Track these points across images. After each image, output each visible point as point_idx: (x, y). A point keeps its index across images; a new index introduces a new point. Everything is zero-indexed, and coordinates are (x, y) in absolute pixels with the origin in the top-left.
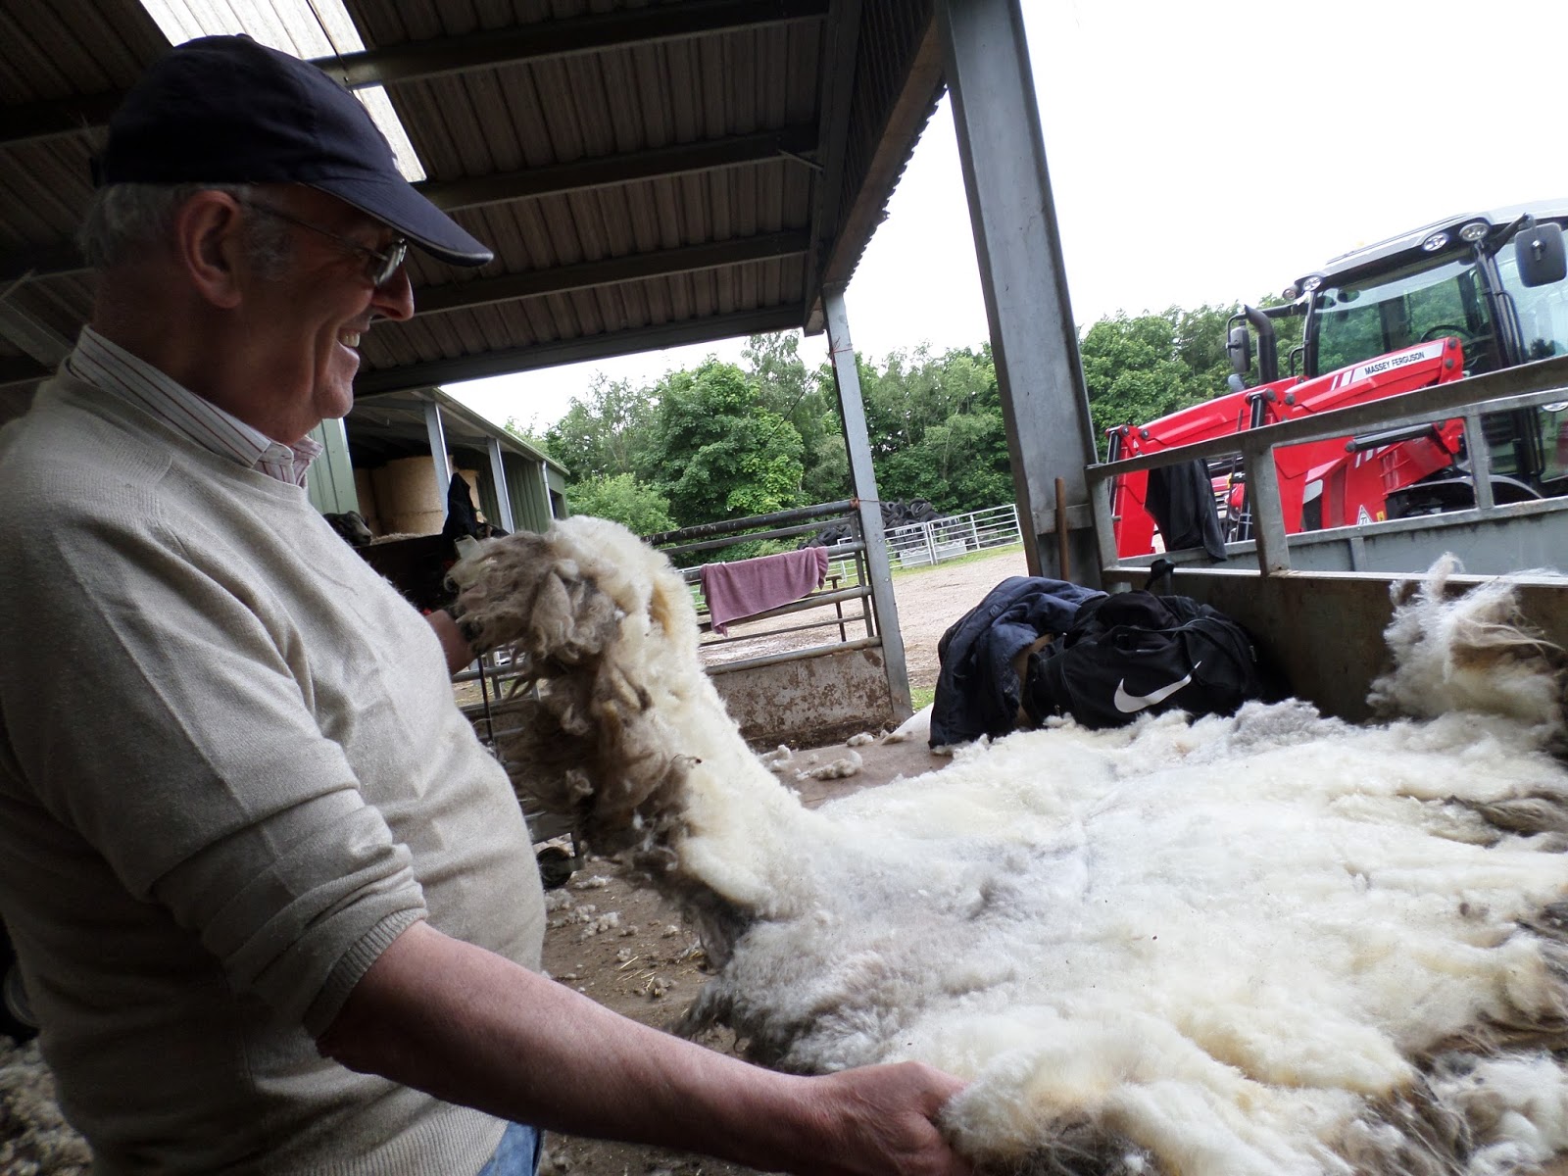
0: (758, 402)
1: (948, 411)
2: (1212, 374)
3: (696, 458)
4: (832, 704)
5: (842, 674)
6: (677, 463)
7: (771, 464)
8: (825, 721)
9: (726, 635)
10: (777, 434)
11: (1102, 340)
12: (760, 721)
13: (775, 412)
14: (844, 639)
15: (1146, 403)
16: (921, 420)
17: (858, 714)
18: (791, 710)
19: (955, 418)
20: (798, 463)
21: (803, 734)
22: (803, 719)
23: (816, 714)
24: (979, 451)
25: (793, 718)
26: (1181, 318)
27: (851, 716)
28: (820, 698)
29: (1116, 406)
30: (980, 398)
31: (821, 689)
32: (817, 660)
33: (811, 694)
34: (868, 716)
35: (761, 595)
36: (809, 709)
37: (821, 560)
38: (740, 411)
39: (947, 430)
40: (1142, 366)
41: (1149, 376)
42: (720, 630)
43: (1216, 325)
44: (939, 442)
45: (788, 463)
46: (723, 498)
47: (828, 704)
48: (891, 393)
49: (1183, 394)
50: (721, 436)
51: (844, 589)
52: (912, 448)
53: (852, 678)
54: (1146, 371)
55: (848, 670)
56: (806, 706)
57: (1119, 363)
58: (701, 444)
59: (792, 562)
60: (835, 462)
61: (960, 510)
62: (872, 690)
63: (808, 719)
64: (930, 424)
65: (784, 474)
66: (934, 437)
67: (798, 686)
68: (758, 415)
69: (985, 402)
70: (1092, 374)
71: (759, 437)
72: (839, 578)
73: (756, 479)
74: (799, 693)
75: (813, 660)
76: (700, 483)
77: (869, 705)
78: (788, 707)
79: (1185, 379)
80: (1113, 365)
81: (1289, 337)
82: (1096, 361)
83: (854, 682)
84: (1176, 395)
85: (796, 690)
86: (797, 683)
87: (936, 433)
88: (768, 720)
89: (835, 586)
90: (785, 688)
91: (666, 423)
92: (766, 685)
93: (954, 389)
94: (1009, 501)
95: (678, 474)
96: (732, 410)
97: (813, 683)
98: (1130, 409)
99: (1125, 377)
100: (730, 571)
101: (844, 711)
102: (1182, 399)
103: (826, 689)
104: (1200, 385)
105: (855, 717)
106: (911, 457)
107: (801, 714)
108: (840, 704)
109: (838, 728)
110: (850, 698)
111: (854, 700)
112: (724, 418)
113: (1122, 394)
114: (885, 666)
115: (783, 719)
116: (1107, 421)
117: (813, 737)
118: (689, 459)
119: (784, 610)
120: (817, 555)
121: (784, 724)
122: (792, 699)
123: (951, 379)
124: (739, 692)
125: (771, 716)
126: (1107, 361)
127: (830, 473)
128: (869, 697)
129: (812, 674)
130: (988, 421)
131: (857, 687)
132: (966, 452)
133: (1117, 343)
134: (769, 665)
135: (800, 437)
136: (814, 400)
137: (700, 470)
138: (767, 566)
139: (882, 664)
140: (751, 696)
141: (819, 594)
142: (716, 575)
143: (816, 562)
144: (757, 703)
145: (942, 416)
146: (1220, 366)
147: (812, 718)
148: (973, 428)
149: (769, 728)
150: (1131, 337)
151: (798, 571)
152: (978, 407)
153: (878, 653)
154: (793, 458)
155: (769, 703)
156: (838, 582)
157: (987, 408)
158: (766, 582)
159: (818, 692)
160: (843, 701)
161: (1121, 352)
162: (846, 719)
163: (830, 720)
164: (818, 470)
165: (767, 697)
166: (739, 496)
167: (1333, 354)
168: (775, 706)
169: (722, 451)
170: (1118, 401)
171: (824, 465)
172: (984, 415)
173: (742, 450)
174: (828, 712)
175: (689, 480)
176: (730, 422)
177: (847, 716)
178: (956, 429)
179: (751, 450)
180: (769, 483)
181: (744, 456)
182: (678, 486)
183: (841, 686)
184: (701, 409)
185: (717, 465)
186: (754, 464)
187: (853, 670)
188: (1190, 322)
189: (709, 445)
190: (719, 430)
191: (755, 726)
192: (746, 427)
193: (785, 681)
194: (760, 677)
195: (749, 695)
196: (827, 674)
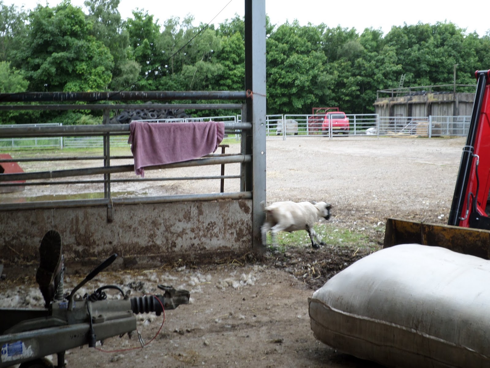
0: (90, 33)
1: (197, 58)
2: (337, 63)
3: (49, 59)
4: (211, 236)
5: (221, 216)
6: (37, 61)
7: (93, 70)
8: (205, 248)
9: (143, 176)
10: (100, 54)
11: (284, 34)
12: (159, 242)
13: (100, 41)
14: (222, 190)
15: (303, 73)
16: (181, 60)
17: (229, 245)
18: (182, 238)
19: (200, 62)
20: (109, 72)
21: (188, 255)
22: (190, 245)
23: (200, 242)
24: (211, 84)
25: (183, 243)
26: (325, 31)
27: (223, 247)
28: (204, 231)
29: (287, 72)
30: (215, 54)
31: (206, 225)
32: (206, 203)
33: (198, 228)
34: (235, 247)
35: (173, 150)
36: (195, 238)
37: (219, 131)
38: (79, 36)
39: (195, 68)
40: (302, 53)
41: (306, 58)
42: (139, 172)
43: (343, 38)
44: (190, 74)
45: (103, 72)
46: (62, 86)
47: (209, 235)
48: (167, 42)
49: (322, 72)
50: (67, 48)
51: (229, 155)
52: (174, 76)
53: (228, 219)
54: (305, 56)
55: (226, 214)
56: (193, 235)
57: (292, 49)
58: (54, 52)
59: (199, 129)
60: (131, 76)
61: (195, 115)
62: (240, 229)
63: (193, 245)
64: (186, 63)
65: (100, 78)
66: (188, 71)
67: (189, 221)
68: (89, 41)
69: (218, 57)
70: (277, 52)
71: (88, 53)
72: (228, 146)
73: (83, 78)
74: (189, 225)
75: (203, 203)
76: (49, 75)
77: (237, 240)
78: (180, 235)
79: (324, 64)
80: (289, 49)
81: (377, 52)
82: (280, 45)
83: (229, 222)
84: (319, 71)
85: (187, 223)
86: (189, 218)
87: (189, 69)
88: (164, 243)
89: (223, 151)
90: (180, 221)
91: (34, 35)
92: (167, 216)
93: (203, 46)
94: (223, 114)
95: (36, 67)
96: (74, 34)
97: (200, 220)
98: (294, 75)
99: (294, 57)
100: (153, 129)
101: (219, 242)
102: (322, 74)
103: (209, 224)
104: (330, 69)
105: (226, 247)
106: (172, 81)
107: (189, 240)
108: (217, 237)
109: (214, 253)
110: (224, 233)
111: (228, 235)
112: (69, 39)
113: (291, 66)
114: (252, 214)
115: (175, 243)
116: (281, 79)
117: (195, 258)
118: (45, 60)
119: (187, 164)
120: (218, 127)
121: (175, 246)
122: (184, 230)
123: (202, 41)
124: (146, 220)
125: (167, 240)
126: (286, 47)
127: (127, 82)
128: (238, 234)
129: (201, 213)
130: (219, 68)
131: (231, 226)
132: (204, 83)
133: (293, 37)
134: (171, 202)
135: (112, 58)
136: (123, 39)
137: (51, 67)
138: (181, 130)
139: (251, 212)
140: (155, 223)
141: (212, 156)
142: (142, 131)
143: (216, 132)
144: (158, 229)
145: (193, 61)
146: (342, 60)
147: (196, 245)
148: (211, 71)
149: (164, 248)
150: (300, 36)
151: (202, 137)
152: (214, 60)
153: (249, 204)
154: (107, 69)
155: (167, 230)
156: (226, 148)
157: (218, 60)
158: (178, 141)
159: (203, 227)
160: (219, 235)
161: (294, 43)
162: (220, 248)
163: (208, 247)
164: (120, 79)
165: (165, 226)
166: (72, 87)
167: (397, 64)
168: (171, 233)
169: (66, 58)
170: (288, 69)
171: (125, 76)
172: (217, 64)
173: (77, 59)
174: (208, 241)
175: (43, 72)
176: (73, 41)
177: (221, 246)
178: (200, 69)
179: (83, 61)
180: (91, 81)
181: (78, 63)
182: (36, 74)
183: (220, 224)
184: (57, 31)
185: (62, 65)
186: (83, 69)
187: (230, 214)
188: (330, 34)
189: (58, 53)
190: (65, 45)
191: (154, 246)
192: (82, 46)
193: (181, 216)
194: (163, 210)
195: (153, 222)
196: (210, 214)
